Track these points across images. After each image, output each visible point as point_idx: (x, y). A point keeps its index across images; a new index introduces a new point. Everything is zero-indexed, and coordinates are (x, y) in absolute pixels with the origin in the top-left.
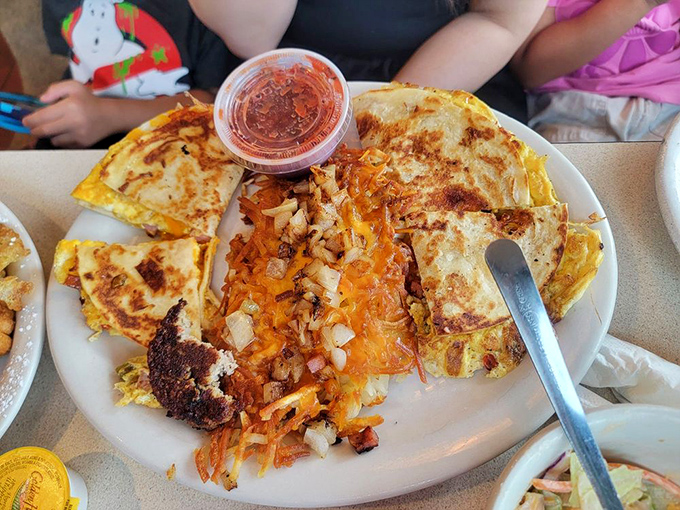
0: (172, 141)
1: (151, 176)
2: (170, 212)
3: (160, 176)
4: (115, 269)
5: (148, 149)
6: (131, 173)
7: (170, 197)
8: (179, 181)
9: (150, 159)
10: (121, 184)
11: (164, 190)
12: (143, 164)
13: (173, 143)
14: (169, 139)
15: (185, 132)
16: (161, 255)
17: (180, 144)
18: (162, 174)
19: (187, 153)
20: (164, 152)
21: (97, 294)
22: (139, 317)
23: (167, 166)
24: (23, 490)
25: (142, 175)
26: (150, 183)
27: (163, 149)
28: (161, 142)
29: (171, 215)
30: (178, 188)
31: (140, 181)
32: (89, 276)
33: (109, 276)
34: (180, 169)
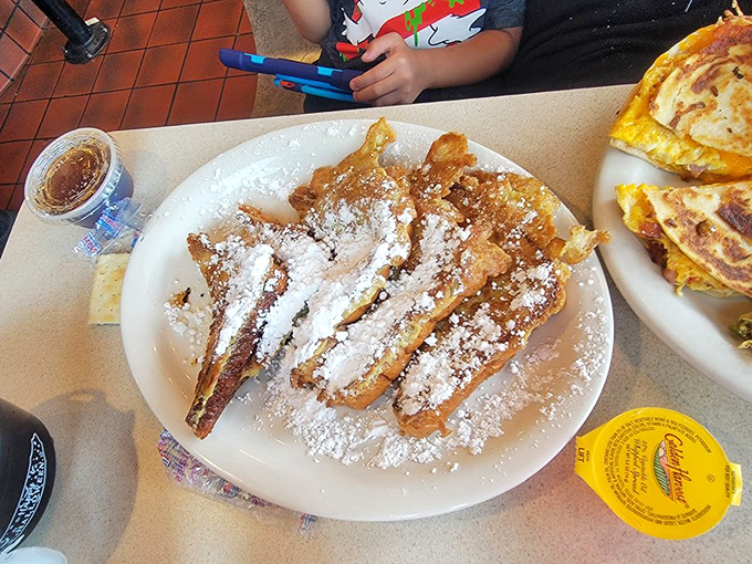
0: (721, 63)
1: (704, 106)
2: (735, 147)
3: (713, 106)
4: (694, 215)
5: (695, 75)
6: (680, 104)
7: (730, 130)
8: (736, 111)
9: (698, 86)
10: (671, 117)
11: (720, 122)
12: (692, 93)
13: (722, 66)
14: (716, 61)
15: (734, 51)
16: (744, 197)
17: (730, 67)
18: (716, 104)
19: (740, 77)
20: (713, 77)
21: (686, 243)
22: (744, 268)
23: (720, 94)
24: (661, 453)
25: (693, 107)
26: (704, 115)
27: (711, 73)
28: (708, 66)
29: (738, 151)
30: (736, 119)
31: (692, 114)
32: (669, 223)
33: (691, 223)
34: (734, 97)
